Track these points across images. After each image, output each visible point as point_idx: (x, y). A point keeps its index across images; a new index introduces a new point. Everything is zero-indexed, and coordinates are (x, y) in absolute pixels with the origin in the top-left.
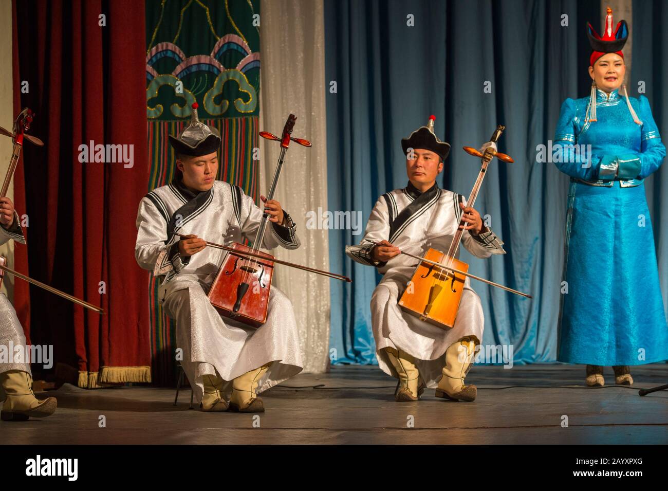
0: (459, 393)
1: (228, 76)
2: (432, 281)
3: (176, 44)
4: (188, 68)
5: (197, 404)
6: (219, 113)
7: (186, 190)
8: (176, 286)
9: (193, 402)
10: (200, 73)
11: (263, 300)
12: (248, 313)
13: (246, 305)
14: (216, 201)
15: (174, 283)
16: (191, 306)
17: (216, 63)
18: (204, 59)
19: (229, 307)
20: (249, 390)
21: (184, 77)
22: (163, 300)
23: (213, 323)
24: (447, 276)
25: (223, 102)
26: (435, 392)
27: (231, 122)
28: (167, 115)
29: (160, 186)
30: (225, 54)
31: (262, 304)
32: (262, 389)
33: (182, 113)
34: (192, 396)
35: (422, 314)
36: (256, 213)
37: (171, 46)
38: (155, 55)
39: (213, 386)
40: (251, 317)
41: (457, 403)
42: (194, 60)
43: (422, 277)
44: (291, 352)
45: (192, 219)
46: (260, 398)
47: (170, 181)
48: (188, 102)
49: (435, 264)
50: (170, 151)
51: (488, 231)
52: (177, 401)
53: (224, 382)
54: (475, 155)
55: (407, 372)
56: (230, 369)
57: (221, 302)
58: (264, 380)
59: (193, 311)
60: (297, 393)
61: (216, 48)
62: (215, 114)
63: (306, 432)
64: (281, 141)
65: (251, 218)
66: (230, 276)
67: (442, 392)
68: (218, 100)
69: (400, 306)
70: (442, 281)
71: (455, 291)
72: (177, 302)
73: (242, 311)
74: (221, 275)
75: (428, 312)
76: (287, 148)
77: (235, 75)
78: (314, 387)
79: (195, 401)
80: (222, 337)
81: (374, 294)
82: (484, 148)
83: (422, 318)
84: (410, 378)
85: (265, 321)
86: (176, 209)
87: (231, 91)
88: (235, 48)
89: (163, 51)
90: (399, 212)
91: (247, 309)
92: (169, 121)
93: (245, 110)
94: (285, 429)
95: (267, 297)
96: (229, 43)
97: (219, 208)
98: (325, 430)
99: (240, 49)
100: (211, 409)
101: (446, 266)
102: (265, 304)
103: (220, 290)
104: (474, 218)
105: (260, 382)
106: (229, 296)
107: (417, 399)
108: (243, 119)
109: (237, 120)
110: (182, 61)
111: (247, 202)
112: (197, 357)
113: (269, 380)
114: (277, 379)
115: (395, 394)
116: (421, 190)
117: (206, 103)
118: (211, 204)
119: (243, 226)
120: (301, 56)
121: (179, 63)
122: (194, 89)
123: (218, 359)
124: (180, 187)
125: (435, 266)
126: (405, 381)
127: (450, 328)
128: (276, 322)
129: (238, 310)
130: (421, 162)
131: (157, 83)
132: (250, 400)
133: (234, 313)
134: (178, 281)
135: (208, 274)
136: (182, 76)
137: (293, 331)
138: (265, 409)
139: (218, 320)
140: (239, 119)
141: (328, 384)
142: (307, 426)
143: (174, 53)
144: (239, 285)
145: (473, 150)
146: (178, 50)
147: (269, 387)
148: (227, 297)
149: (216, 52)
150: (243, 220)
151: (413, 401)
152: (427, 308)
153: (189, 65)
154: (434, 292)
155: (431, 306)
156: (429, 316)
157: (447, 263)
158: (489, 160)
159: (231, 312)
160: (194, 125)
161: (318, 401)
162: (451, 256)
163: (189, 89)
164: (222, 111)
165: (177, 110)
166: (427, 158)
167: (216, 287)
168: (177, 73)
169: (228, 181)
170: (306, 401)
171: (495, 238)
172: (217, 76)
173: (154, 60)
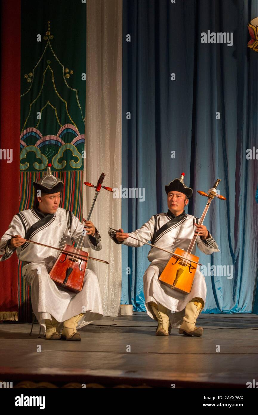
0: (193, 331)
1: (66, 147)
2: (178, 267)
3: (37, 128)
4: (44, 142)
5: (43, 335)
6: (61, 168)
7: (40, 213)
8: (32, 267)
9: (41, 333)
10: (50, 145)
11: (80, 277)
12: (72, 285)
13: (71, 280)
14: (57, 220)
15: (31, 266)
16: (39, 280)
17: (60, 140)
18: (53, 137)
19: (61, 281)
20: (72, 329)
21: (41, 147)
22: (25, 275)
23: (52, 289)
24: (186, 263)
25: (63, 162)
26: (178, 330)
27: (68, 173)
28: (31, 168)
29: (26, 209)
30: (65, 135)
31: (80, 280)
32: (80, 326)
33: (40, 167)
34: (40, 330)
35: (172, 285)
36: (80, 227)
37: (35, 130)
38: (25, 135)
39: (52, 325)
40: (73, 287)
41: (191, 337)
42: (47, 138)
43: (172, 264)
44: (96, 306)
45: (42, 229)
46: (79, 333)
47: (32, 207)
48: (43, 161)
49: (180, 257)
50: (32, 189)
51: (210, 238)
52: (32, 333)
53: (59, 323)
54: (204, 195)
55: (162, 318)
56: (62, 315)
57: (56, 278)
58: (81, 321)
59: (40, 283)
60: (101, 329)
61: (60, 132)
62: (59, 169)
63: (103, 354)
64: (96, 187)
65: (77, 231)
66: (62, 263)
67: (182, 331)
68: (60, 161)
69: (159, 280)
70: (183, 267)
71: (191, 272)
72: (32, 277)
73: (68, 283)
74: (57, 263)
75: (176, 284)
76: (99, 192)
77: (70, 147)
78: (111, 326)
79: (42, 333)
80: (57, 297)
81: (146, 272)
82: (209, 192)
83: (172, 287)
84: (164, 322)
85: (81, 290)
86: (33, 224)
87: (68, 156)
88: (71, 132)
89: (30, 132)
90: (161, 226)
91: (71, 282)
92: (32, 172)
93: (76, 167)
94: (91, 352)
95: (83, 276)
96: (67, 129)
97: (59, 224)
98: (114, 353)
99: (73, 132)
100: (51, 338)
101: (186, 258)
102: (82, 280)
103: (56, 272)
104: (203, 230)
105: (79, 323)
106: (61, 275)
107: (168, 335)
108: (74, 172)
109: (71, 172)
110: (41, 138)
111: (75, 220)
112: (42, 310)
113: (84, 321)
114: (89, 321)
115: (156, 331)
116: (176, 215)
117: (53, 162)
118: (54, 221)
119: (73, 235)
120: (108, 136)
121: (39, 139)
122: (47, 154)
123: (54, 310)
124: (37, 211)
125: (180, 258)
126: (161, 324)
127: (189, 293)
128: (88, 289)
129: (66, 283)
130: (175, 198)
131: (26, 150)
132: (73, 333)
133: (64, 284)
134: (33, 265)
135: (51, 261)
136: (40, 147)
137: (98, 294)
138: (81, 339)
139: (54, 287)
140: (72, 172)
141: (119, 323)
142: (105, 350)
143: (36, 133)
144: (67, 269)
145: (203, 193)
146: (38, 132)
147: (84, 326)
148: (60, 275)
149: (60, 133)
150: (73, 231)
151: (166, 335)
152: (175, 282)
153: (44, 140)
154: (179, 273)
155: (177, 280)
156: (176, 286)
157: (187, 257)
158: (212, 198)
159: (62, 284)
160: (49, 176)
161: (112, 335)
162: (189, 252)
163: (44, 154)
164: (62, 167)
165: (37, 166)
166: (178, 196)
167: (54, 269)
168: (38, 145)
169: (64, 208)
170: (105, 334)
171: (214, 242)
172: (60, 147)
173: (25, 137)
